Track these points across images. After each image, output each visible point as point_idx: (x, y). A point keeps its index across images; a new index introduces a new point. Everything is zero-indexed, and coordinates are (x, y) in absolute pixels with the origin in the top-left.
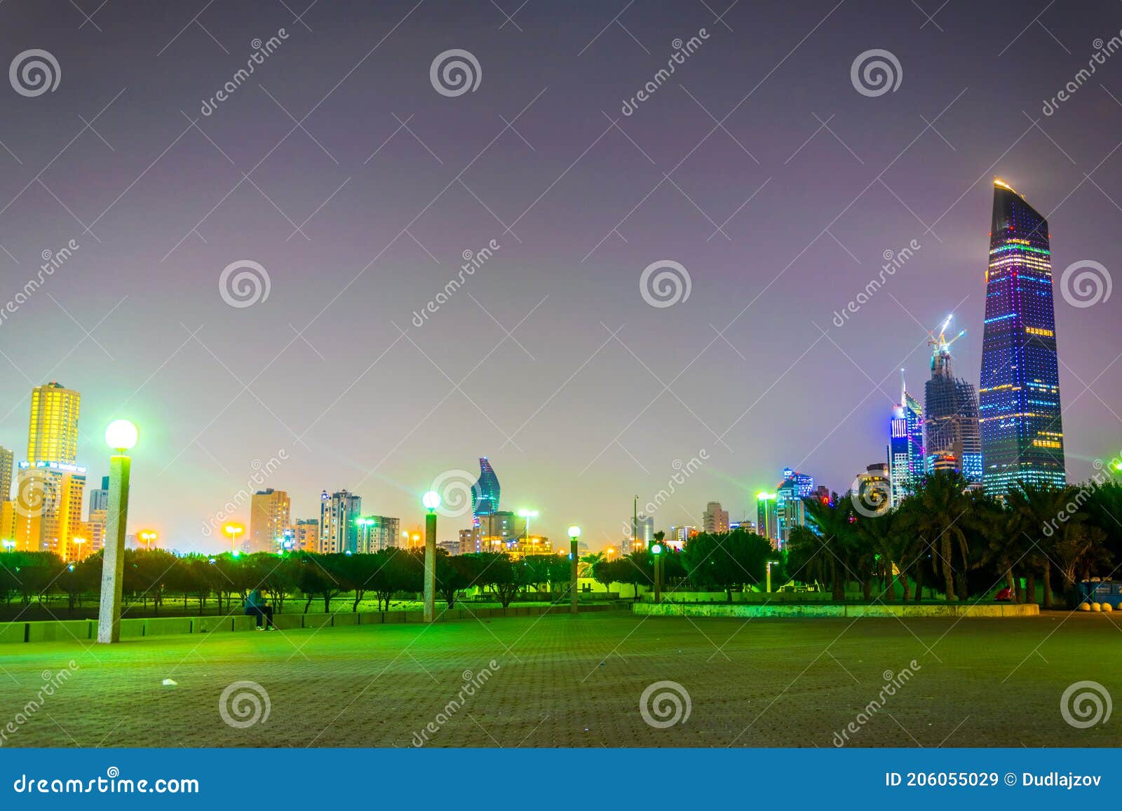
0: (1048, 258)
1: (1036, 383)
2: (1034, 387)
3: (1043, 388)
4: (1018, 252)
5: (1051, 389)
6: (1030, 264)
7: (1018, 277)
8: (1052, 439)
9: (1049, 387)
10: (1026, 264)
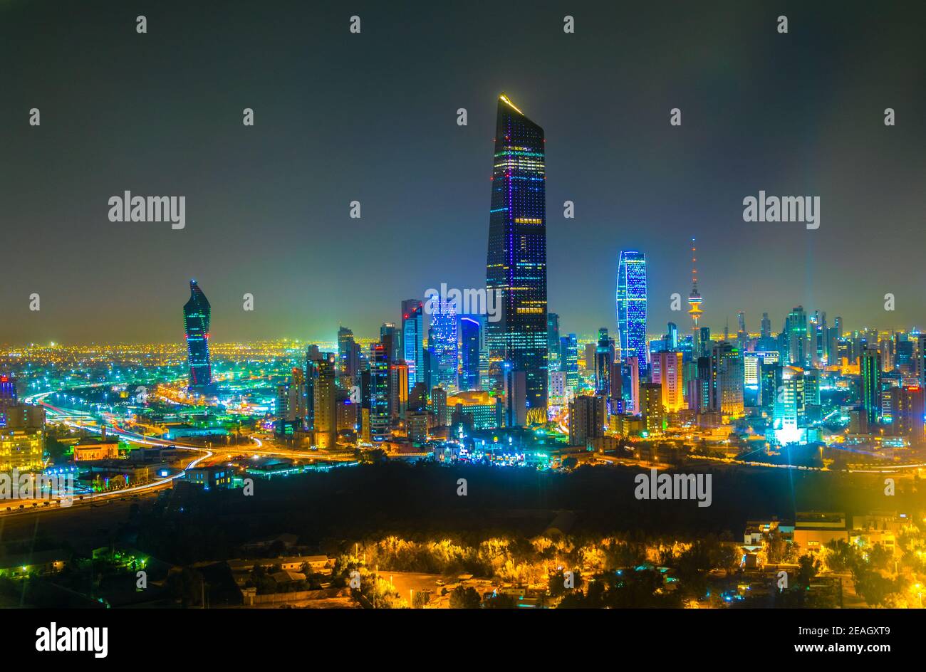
0: (543, 159)
1: (523, 263)
2: (520, 266)
3: (529, 266)
4: (513, 157)
5: (537, 266)
6: (523, 166)
7: (511, 178)
8: (535, 306)
9: (535, 265)
10: (518, 166)
